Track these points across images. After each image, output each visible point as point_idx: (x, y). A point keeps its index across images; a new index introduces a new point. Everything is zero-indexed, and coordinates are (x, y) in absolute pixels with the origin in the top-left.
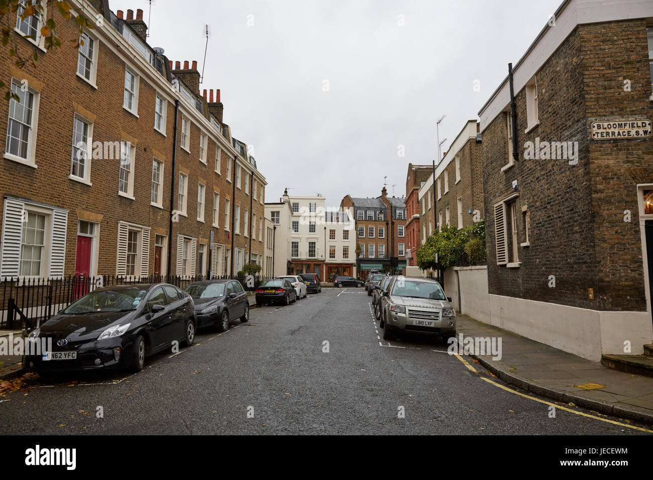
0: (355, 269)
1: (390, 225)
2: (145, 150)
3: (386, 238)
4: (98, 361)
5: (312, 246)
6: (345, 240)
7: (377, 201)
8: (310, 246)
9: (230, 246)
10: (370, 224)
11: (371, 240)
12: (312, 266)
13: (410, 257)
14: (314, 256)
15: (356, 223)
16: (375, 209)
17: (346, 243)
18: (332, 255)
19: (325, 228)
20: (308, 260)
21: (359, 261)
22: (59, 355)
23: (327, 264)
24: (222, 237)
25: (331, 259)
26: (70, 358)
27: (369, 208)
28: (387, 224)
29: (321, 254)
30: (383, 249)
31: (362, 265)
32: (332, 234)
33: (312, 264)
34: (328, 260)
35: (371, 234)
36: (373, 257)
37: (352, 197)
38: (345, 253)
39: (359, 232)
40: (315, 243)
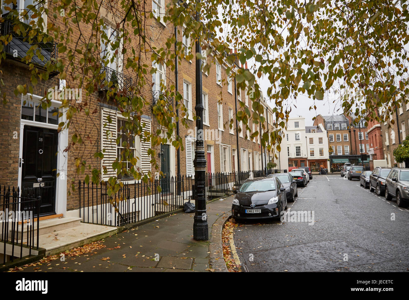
0: (328, 163)
1: (352, 132)
2: (226, 104)
3: (350, 141)
4: (270, 214)
5: (298, 149)
6: (320, 144)
7: (340, 117)
8: (296, 149)
9: (261, 152)
10: (337, 132)
11: (339, 143)
12: (299, 162)
13: (373, 153)
14: (300, 155)
15: (327, 132)
16: (340, 123)
17: (321, 146)
18: (312, 154)
19: (306, 137)
20: (296, 158)
21: (331, 157)
22: (253, 211)
23: (309, 160)
24: (257, 147)
25: (312, 157)
26: (258, 212)
27: (335, 122)
28: (350, 132)
29: (305, 154)
30: (348, 149)
31: (333, 160)
32: (311, 141)
33: (299, 160)
34: (310, 158)
35: (339, 139)
36: (341, 154)
37: (323, 115)
38: (321, 153)
39: (330, 138)
40: (300, 147)
